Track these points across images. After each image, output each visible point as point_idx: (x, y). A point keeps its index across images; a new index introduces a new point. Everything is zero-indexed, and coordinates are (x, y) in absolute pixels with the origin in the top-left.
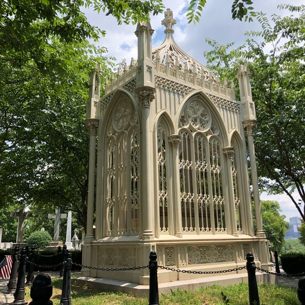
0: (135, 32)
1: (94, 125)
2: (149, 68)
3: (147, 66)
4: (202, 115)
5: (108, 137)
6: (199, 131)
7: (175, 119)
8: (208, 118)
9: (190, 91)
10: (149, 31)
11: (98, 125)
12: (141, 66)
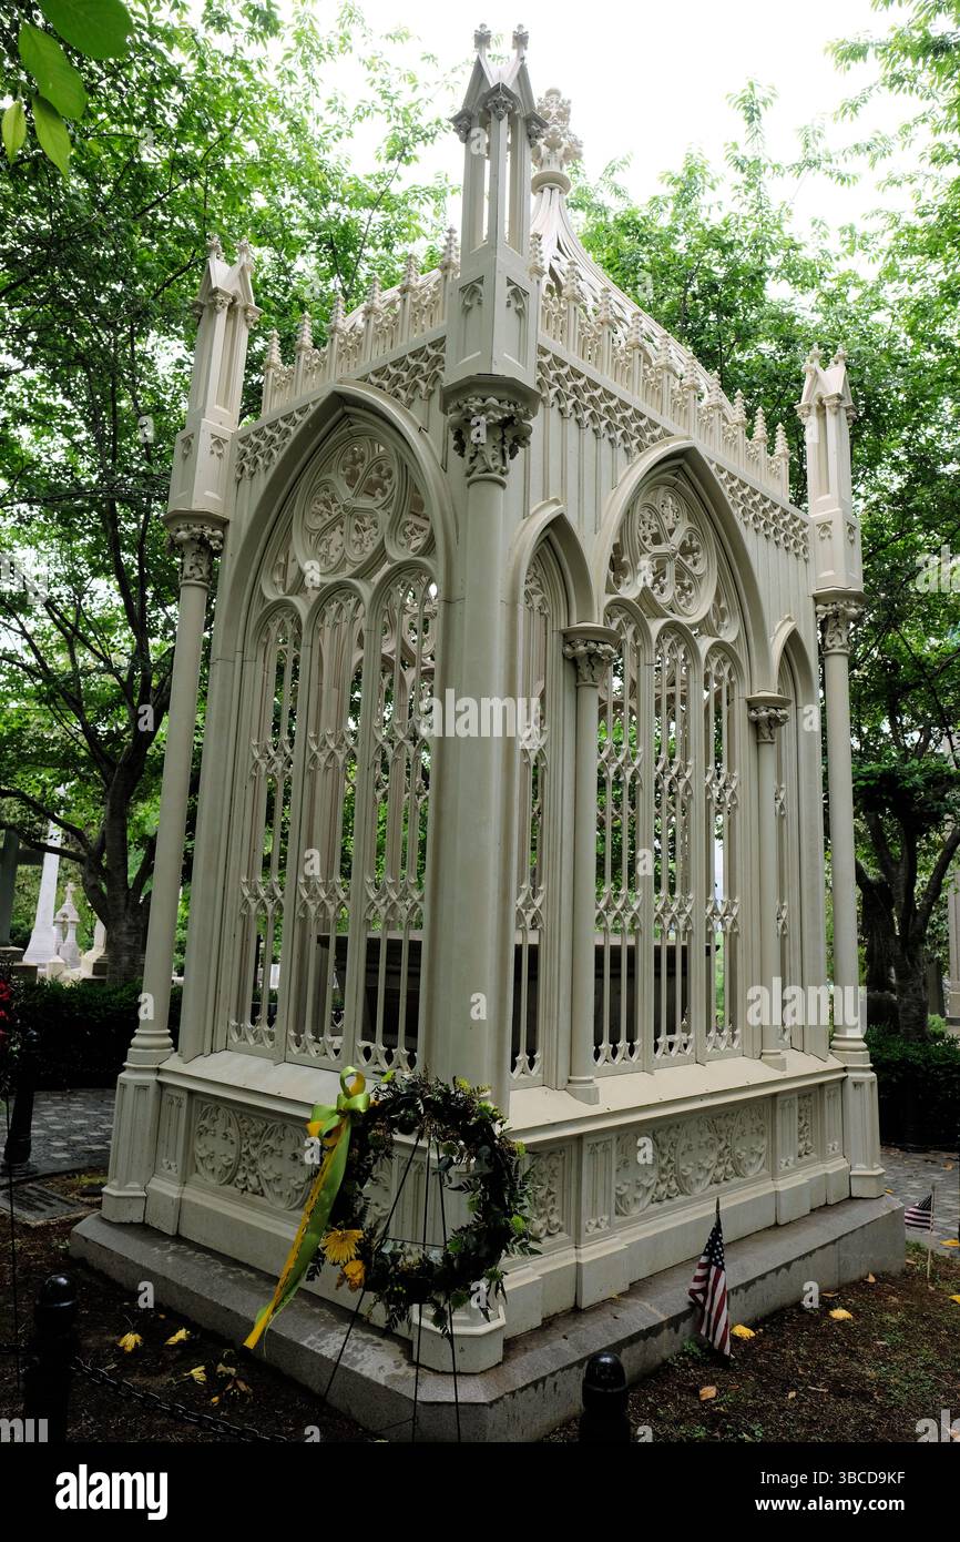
0: (456, 120)
1: (203, 542)
2: (518, 294)
3: (510, 283)
4: (686, 550)
5: (264, 599)
6: (675, 617)
7: (596, 551)
8: (705, 566)
9: (653, 439)
10: (520, 124)
11: (222, 541)
12: (480, 280)
